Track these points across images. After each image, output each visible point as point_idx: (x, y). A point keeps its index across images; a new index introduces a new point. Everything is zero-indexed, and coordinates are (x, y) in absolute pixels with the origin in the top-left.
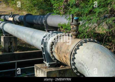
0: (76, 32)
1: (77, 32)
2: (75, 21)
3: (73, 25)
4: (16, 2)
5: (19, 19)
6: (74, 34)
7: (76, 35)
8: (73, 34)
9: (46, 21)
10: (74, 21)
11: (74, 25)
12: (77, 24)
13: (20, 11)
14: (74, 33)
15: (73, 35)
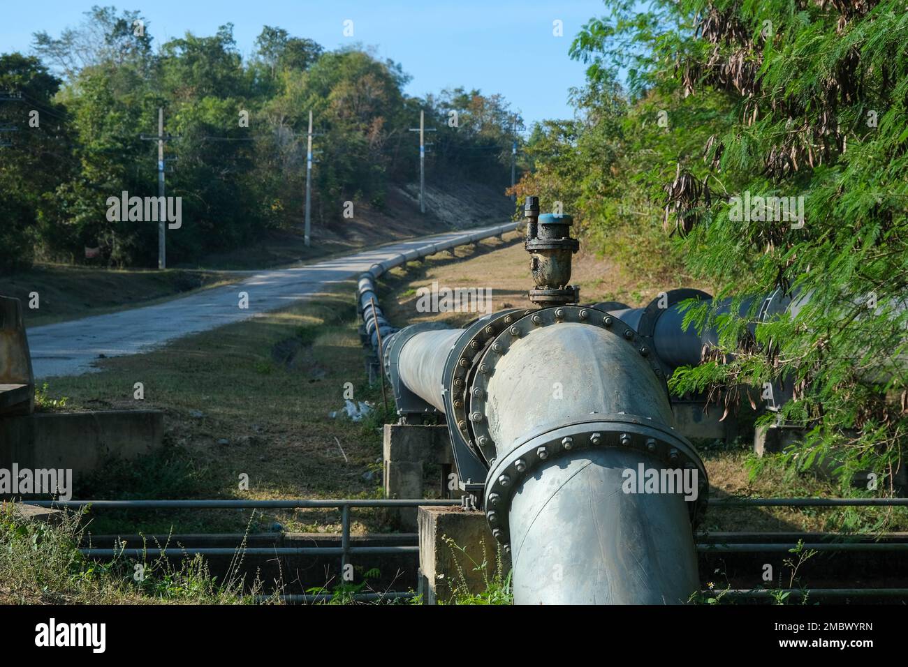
0: (552, 286)
2: (547, 234)
3: (534, 251)
10: (540, 229)
11: (539, 251)
12: (550, 247)
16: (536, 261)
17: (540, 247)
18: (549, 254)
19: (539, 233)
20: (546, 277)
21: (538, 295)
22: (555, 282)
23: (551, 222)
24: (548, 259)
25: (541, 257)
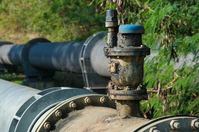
0: (132, 87)
1: (138, 89)
2: (127, 42)
3: (115, 57)
4: (6, 5)
5: (10, 55)
6: (124, 98)
7: (131, 101)
8: (118, 98)
9: (89, 59)
10: (120, 38)
11: (121, 57)
12: (132, 54)
13: (20, 32)
14: (121, 92)
15: (118, 101)
16: (117, 65)
17: (124, 54)
18: (130, 60)
19: (119, 42)
20: (127, 79)
21: (121, 95)
22: (134, 83)
23: (131, 32)
24: (128, 64)
25: (122, 62)
